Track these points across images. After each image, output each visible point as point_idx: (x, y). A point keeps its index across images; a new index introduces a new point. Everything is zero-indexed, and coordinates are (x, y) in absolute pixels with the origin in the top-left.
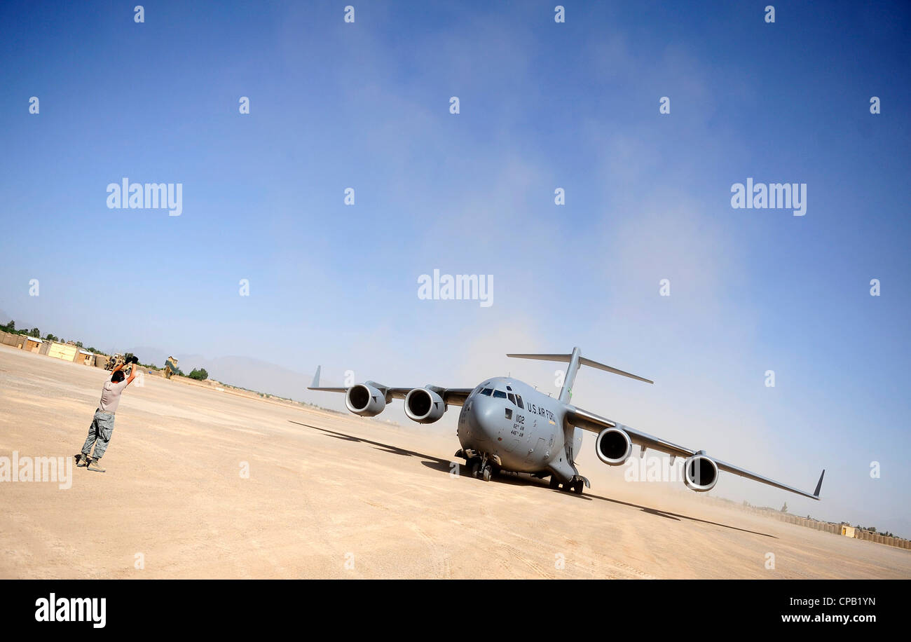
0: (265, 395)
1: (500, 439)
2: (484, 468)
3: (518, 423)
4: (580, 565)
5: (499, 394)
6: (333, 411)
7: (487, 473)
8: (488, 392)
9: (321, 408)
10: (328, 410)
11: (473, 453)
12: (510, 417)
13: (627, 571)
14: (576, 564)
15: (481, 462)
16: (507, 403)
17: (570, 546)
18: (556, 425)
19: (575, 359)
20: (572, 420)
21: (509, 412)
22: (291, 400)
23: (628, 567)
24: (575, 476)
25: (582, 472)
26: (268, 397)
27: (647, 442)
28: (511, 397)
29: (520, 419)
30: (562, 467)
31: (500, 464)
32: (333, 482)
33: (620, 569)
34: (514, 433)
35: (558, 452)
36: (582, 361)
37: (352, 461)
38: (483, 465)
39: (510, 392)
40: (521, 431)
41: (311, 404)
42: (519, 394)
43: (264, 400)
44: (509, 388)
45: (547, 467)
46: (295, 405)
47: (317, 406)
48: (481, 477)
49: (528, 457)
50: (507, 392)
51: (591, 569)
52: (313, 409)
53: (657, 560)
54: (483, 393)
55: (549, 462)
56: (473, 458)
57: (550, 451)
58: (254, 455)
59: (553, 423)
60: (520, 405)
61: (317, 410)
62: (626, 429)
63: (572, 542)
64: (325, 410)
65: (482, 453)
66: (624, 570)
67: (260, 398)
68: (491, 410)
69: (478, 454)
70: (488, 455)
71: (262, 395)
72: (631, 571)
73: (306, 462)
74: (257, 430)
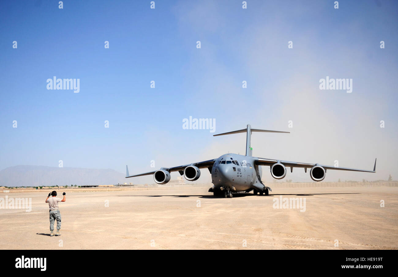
0: (39, 188)
1: (233, 180)
2: (229, 193)
3: (239, 172)
4: (266, 242)
5: (229, 162)
6: (88, 187)
7: (231, 195)
8: (224, 162)
9: (79, 187)
10: (84, 187)
11: (223, 188)
12: (235, 170)
13: (296, 239)
14: (263, 242)
15: (227, 191)
16: (232, 165)
17: (257, 232)
18: (252, 168)
19: (249, 130)
20: (257, 163)
21: (234, 168)
22: (57, 186)
23: (297, 237)
24: (264, 188)
25: (266, 185)
26: (41, 188)
27: (292, 165)
28: (233, 162)
29: (239, 170)
30: (258, 185)
31: (235, 190)
32: (97, 230)
33: (291, 239)
34: (238, 176)
35: (255, 179)
36: (252, 130)
37: (107, 215)
38: (228, 192)
39: (232, 160)
40: (241, 175)
41: (72, 186)
42: (236, 160)
43: (39, 190)
44: (231, 159)
45: (252, 187)
46: (61, 188)
47: (76, 186)
48: (229, 197)
49: (245, 184)
50: (231, 160)
51: (273, 243)
52: (74, 188)
53: (314, 228)
54: (222, 163)
55: (253, 184)
56: (223, 190)
57: (253, 179)
58: (40, 227)
59: (251, 168)
60: (238, 164)
61: (77, 188)
62: (282, 162)
63: (258, 230)
64: (82, 187)
65: (227, 187)
66: (294, 239)
67: (35, 190)
68: (227, 169)
69: (225, 188)
70: (229, 187)
71: (37, 188)
72: (299, 238)
73: (75, 223)
74: (39, 211)
